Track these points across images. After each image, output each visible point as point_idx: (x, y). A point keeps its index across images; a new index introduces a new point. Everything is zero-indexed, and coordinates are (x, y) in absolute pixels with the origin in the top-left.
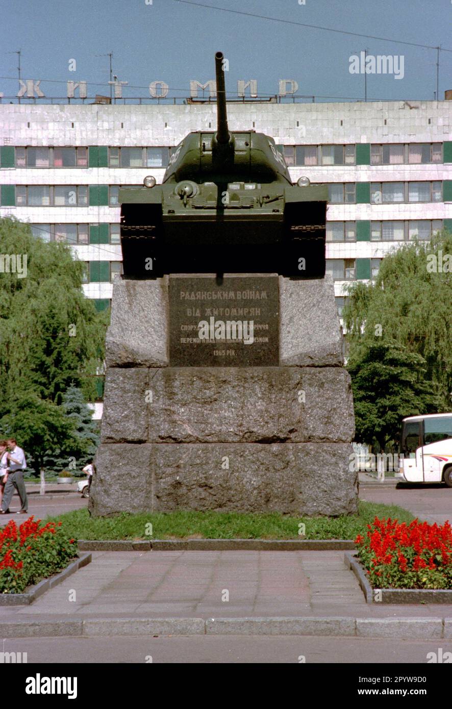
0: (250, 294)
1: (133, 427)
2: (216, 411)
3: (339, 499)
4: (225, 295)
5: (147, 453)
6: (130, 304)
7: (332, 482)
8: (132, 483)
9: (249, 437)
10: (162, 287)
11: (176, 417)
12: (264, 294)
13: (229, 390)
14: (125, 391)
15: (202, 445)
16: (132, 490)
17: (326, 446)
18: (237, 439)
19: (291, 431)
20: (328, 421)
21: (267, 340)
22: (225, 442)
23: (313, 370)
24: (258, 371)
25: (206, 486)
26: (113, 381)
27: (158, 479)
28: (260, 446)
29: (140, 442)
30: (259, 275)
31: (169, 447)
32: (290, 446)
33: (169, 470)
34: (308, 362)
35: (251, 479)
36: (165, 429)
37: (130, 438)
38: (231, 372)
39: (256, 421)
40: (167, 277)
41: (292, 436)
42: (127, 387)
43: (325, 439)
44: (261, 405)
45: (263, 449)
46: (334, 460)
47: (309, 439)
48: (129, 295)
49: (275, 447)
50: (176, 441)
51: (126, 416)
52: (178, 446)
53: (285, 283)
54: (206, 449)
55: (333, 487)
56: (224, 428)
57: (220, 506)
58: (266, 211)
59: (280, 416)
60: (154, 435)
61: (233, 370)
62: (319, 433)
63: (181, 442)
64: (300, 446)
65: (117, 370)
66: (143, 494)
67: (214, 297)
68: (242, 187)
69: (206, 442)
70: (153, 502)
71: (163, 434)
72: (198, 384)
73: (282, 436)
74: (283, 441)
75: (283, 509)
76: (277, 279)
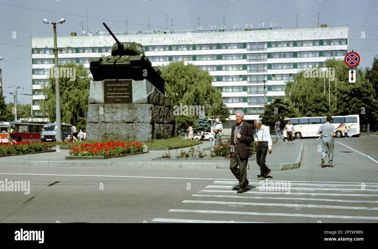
0: (125, 85)
1: (95, 119)
2: (116, 115)
3: (146, 138)
4: (118, 85)
5: (98, 126)
6: (94, 87)
7: (144, 133)
8: (95, 133)
9: (123, 122)
10: (102, 83)
11: (105, 117)
12: (128, 85)
13: (119, 110)
14: (93, 110)
15: (112, 124)
16: (95, 135)
17: (143, 124)
18: (121, 122)
19: (134, 120)
20: (144, 117)
21: (129, 96)
22: (118, 123)
23: (140, 104)
24: (126, 105)
25: (112, 134)
26: (90, 107)
27: (101, 132)
28: (127, 124)
29: (97, 123)
30: (127, 80)
31: (104, 124)
32: (134, 124)
33: (104, 130)
34: (139, 102)
35: (124, 132)
36: (103, 119)
37: (94, 122)
38: (119, 105)
39: (125, 117)
40: (104, 80)
41: (135, 121)
42: (93, 109)
43: (143, 122)
44: (127, 114)
45: (127, 125)
46: (145, 128)
47: (139, 122)
48: (94, 85)
49: (130, 124)
50: (106, 123)
51: (93, 116)
52: (106, 124)
53: (134, 82)
54: (113, 125)
55: (145, 135)
56: (117, 119)
57: (116, 139)
58: (126, 63)
59: (131, 116)
60: (100, 121)
61: (120, 104)
62: (142, 121)
63: (107, 123)
64: (137, 124)
65: (91, 104)
66: (97, 136)
67: (115, 85)
68: (125, 57)
69: (113, 123)
70: (100, 138)
71: (102, 121)
72: (111, 108)
73: (132, 121)
74: (133, 123)
75: (132, 140)
76: (132, 80)
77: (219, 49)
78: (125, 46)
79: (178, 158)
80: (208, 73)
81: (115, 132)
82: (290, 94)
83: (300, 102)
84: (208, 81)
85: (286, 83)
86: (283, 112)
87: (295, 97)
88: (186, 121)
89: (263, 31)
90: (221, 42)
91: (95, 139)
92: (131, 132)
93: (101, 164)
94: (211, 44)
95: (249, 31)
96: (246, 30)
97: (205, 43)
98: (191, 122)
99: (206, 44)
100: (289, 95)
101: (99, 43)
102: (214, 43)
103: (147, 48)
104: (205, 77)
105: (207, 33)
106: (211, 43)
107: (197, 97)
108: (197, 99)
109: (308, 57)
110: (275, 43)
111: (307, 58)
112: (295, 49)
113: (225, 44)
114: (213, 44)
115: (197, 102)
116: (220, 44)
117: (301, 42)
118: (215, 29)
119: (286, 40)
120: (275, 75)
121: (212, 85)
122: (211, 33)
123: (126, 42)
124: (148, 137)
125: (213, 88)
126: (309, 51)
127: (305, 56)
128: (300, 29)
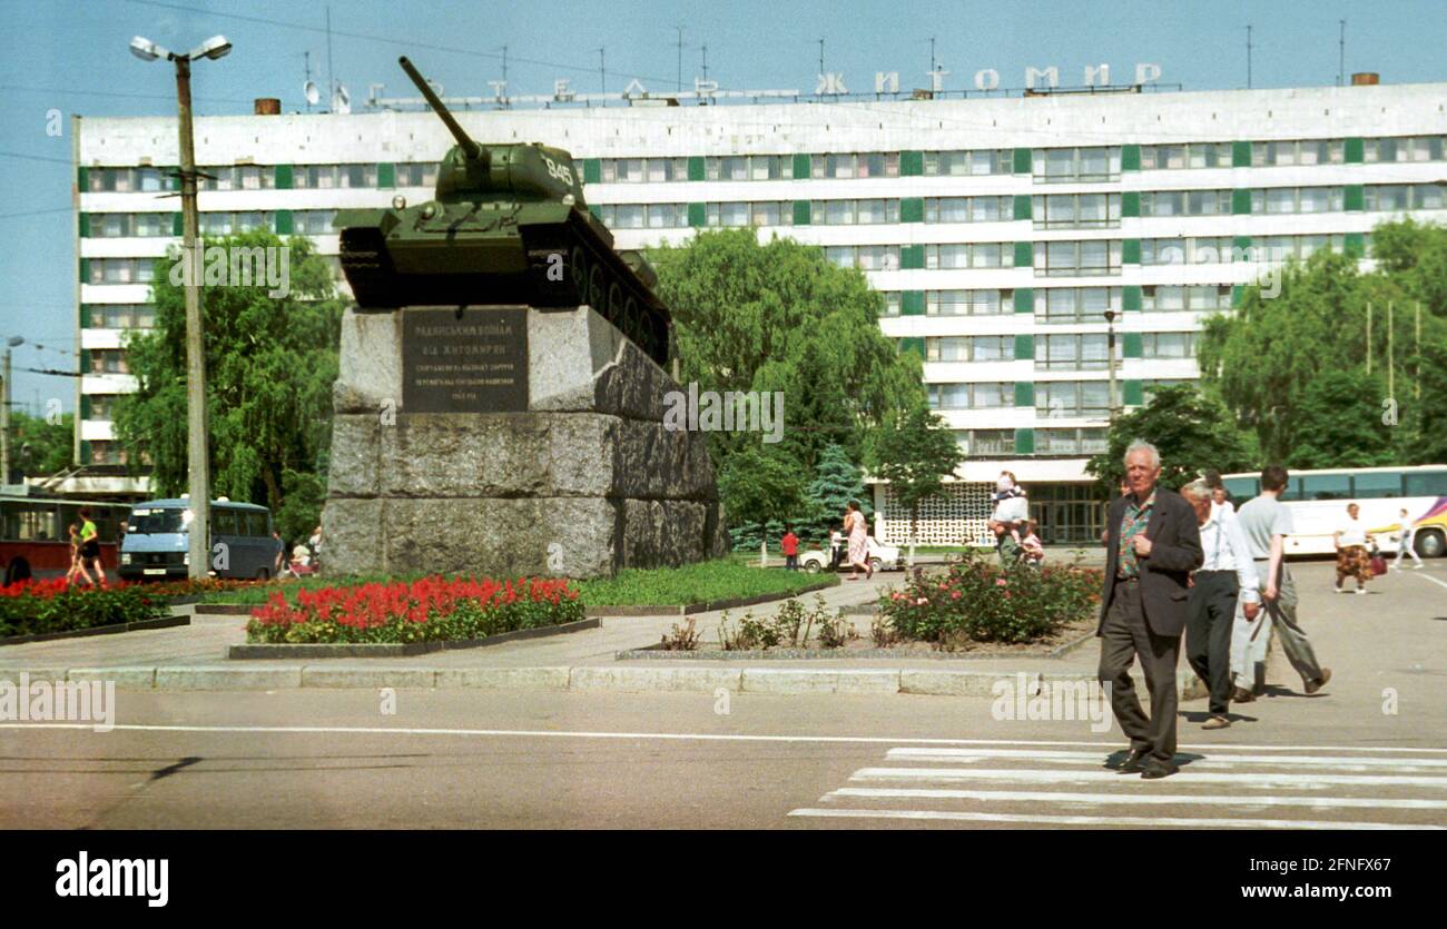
0: (495, 330)
1: (361, 480)
2: (456, 462)
3: (589, 561)
4: (465, 330)
5: (378, 509)
6: (361, 340)
7: (582, 541)
8: (362, 543)
9: (489, 491)
10: (396, 321)
11: (409, 469)
12: (508, 329)
13: (469, 440)
14: (353, 440)
15: (438, 501)
16: (361, 551)
17: (576, 501)
18: (477, 493)
19: (537, 485)
20: (579, 473)
21: (512, 381)
22: (465, 496)
23: (563, 416)
24: (501, 416)
25: (441, 546)
26: (340, 429)
27: (390, 536)
28: (502, 501)
29: (370, 496)
30: (507, 307)
31: (403, 503)
32: (537, 501)
33: (401, 529)
34: (557, 406)
35: (492, 538)
36: (397, 481)
37: (358, 492)
38: (470, 420)
39: (497, 473)
40: (403, 309)
41: (538, 490)
42: (355, 435)
43: (576, 494)
44: (504, 455)
45: (507, 505)
46: (585, 516)
47: (558, 493)
48: (360, 331)
49: (520, 503)
50: (411, 496)
51: (354, 468)
52: (410, 501)
53: (535, 317)
54: (443, 504)
55: (583, 547)
56: (462, 482)
57: (457, 568)
59: (525, 467)
60: (385, 489)
61: (474, 416)
62: (569, 486)
63: (415, 497)
64: (548, 501)
65: (345, 416)
66: (373, 555)
67: (454, 332)
68: (497, 207)
69: (444, 497)
70: (386, 564)
71: (394, 487)
72: (434, 433)
73: (527, 490)
74: (529, 495)
75: (528, 573)
76: (526, 311)
77: (911, 174)
78: (497, 157)
79: (728, 647)
80: (861, 279)
81: (452, 538)
82: (1220, 370)
83: (1264, 407)
84: (860, 314)
85: (1205, 322)
86: (1189, 450)
87: (1244, 384)
88: (766, 485)
89: (1101, 99)
90: (917, 145)
91: (362, 570)
92: (522, 534)
93: (389, 679)
94: (878, 153)
95: (1040, 99)
96: (1030, 92)
97: (848, 150)
98: (786, 489)
99: (853, 154)
100: (1216, 373)
101: (379, 147)
102: (887, 149)
103: (594, 169)
104: (851, 295)
105: (860, 104)
106: (875, 149)
107: (813, 383)
108: (812, 393)
109: (1297, 212)
110: (1155, 151)
111: (1292, 217)
112: (1243, 178)
113: (938, 152)
114: (885, 154)
115: (814, 404)
116: (919, 154)
117: (1265, 147)
118: (894, 87)
119: (1200, 140)
120: (1157, 290)
121: (879, 332)
122: (876, 105)
123: (502, 142)
124: (599, 556)
125: (885, 344)
126: (1301, 188)
127: (1284, 210)
128: (1263, 92)
